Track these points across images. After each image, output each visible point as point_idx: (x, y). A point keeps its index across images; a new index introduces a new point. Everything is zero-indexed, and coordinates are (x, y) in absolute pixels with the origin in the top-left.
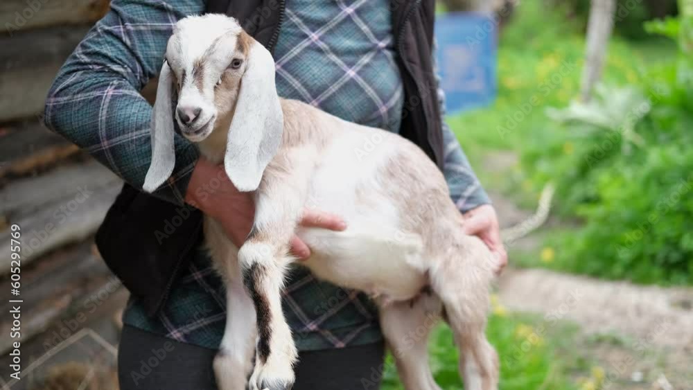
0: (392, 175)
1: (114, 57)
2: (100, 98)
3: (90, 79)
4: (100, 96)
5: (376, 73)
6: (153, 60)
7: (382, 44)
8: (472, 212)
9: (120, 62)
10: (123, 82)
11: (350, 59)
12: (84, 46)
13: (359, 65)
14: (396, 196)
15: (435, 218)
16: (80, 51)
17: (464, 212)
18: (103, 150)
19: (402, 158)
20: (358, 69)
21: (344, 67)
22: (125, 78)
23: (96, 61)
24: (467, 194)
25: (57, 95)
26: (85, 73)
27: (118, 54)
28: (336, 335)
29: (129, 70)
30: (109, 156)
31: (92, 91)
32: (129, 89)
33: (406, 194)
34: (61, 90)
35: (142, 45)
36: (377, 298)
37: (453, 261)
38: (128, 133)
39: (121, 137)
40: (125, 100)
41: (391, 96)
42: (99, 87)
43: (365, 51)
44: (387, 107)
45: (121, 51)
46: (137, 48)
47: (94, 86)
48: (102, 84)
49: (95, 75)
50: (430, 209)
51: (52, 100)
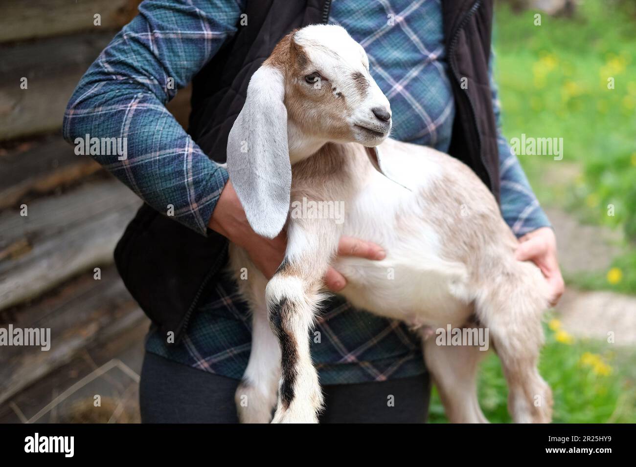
0: (435, 199)
1: (139, 68)
2: (122, 112)
3: (112, 90)
4: (122, 110)
5: (425, 87)
6: (183, 70)
7: (433, 56)
8: (529, 235)
9: (146, 73)
10: (149, 95)
11: (397, 71)
12: (108, 54)
13: (407, 78)
14: (439, 223)
15: (482, 245)
16: (104, 60)
17: (519, 236)
18: (124, 169)
19: (447, 180)
20: (405, 83)
21: (391, 81)
22: (150, 90)
23: (120, 71)
24: (524, 215)
25: (77, 107)
26: (107, 84)
27: (144, 65)
28: (376, 366)
29: (156, 82)
30: (130, 175)
31: (114, 104)
32: (155, 104)
33: (450, 220)
34: (81, 102)
35: (171, 54)
36: (418, 330)
37: (502, 292)
38: (152, 152)
39: (143, 157)
40: (150, 115)
41: (441, 111)
42: (122, 100)
43: (414, 64)
44: (435, 124)
45: (147, 61)
46: (166, 58)
47: (117, 99)
48: (125, 96)
49: (118, 87)
50: (477, 236)
51: (72, 112)
